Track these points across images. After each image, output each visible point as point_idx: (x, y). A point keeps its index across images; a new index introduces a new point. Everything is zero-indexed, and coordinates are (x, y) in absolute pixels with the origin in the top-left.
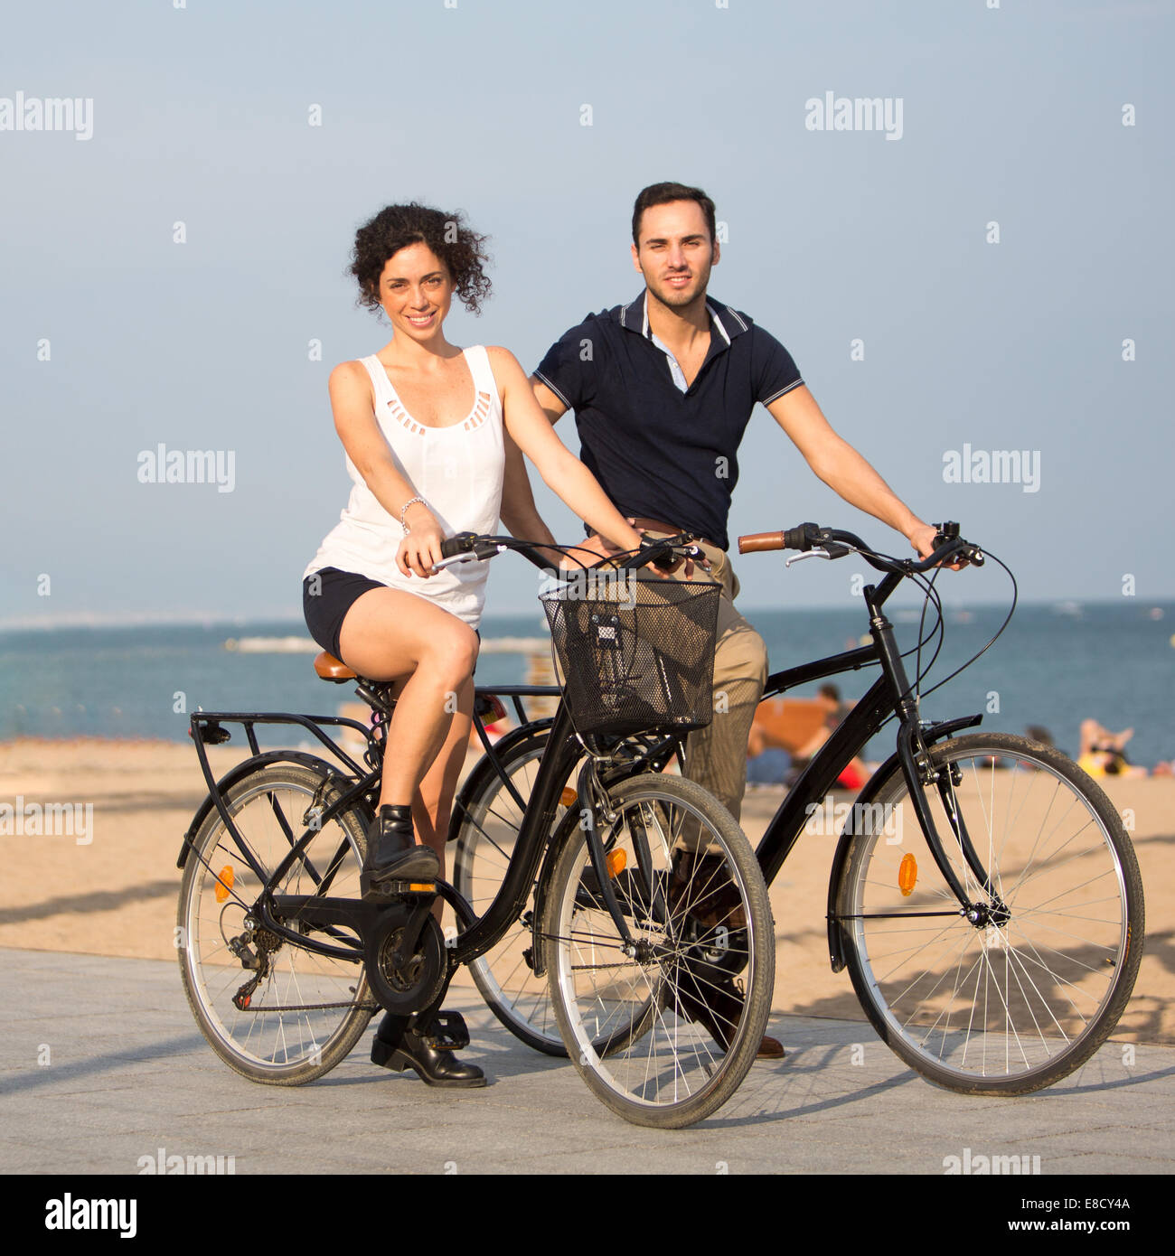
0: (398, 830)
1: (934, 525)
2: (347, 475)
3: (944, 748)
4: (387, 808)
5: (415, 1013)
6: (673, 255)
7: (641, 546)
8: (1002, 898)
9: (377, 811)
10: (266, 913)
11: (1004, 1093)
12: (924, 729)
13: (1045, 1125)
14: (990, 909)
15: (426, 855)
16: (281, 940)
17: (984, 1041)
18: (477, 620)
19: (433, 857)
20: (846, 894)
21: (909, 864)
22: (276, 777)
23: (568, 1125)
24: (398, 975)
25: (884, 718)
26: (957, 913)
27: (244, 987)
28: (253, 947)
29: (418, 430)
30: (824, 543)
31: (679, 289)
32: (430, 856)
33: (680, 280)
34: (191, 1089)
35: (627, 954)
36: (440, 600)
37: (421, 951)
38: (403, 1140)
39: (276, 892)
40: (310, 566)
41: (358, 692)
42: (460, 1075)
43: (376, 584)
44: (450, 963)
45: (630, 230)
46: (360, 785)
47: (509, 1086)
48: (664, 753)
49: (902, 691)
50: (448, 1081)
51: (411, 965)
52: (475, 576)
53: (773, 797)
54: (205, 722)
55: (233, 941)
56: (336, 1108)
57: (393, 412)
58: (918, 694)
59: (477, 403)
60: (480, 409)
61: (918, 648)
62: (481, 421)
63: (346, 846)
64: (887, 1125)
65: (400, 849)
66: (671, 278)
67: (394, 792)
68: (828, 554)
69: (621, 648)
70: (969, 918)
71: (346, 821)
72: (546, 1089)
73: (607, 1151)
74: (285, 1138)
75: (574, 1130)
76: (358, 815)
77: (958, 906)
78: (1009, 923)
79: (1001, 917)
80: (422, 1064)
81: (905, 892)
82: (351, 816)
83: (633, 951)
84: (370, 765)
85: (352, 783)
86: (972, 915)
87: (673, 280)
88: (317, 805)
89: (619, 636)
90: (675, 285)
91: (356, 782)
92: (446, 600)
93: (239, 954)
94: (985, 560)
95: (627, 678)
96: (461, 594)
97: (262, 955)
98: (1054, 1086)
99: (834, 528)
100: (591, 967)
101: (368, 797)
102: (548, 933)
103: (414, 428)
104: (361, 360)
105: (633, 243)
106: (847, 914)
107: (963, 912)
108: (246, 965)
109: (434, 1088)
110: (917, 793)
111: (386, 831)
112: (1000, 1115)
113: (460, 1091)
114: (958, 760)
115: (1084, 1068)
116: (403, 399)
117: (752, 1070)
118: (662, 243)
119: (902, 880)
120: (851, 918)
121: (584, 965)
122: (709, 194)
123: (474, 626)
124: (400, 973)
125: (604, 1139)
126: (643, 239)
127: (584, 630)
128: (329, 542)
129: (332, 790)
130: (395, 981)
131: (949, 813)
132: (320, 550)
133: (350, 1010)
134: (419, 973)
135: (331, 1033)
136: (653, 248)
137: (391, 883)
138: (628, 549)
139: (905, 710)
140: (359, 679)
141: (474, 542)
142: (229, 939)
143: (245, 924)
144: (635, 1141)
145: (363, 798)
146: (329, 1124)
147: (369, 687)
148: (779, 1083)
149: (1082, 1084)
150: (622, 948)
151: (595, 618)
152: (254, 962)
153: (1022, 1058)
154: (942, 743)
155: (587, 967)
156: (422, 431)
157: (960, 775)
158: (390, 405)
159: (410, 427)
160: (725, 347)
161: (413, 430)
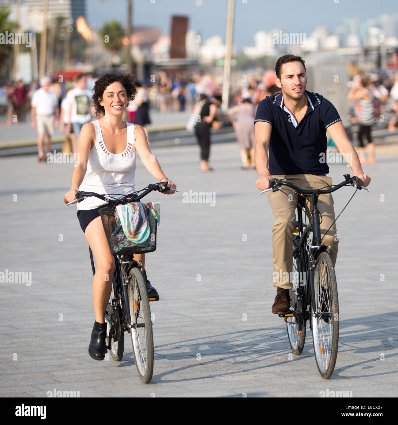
6: (296, 80)
31: (298, 93)
33: (298, 89)
59: (127, 147)
62: (128, 153)
116: (105, 141)
118: (291, 76)
126: (284, 75)
136: (287, 78)
158: (100, 143)
159: (105, 151)
160: (313, 111)
161: (106, 153)
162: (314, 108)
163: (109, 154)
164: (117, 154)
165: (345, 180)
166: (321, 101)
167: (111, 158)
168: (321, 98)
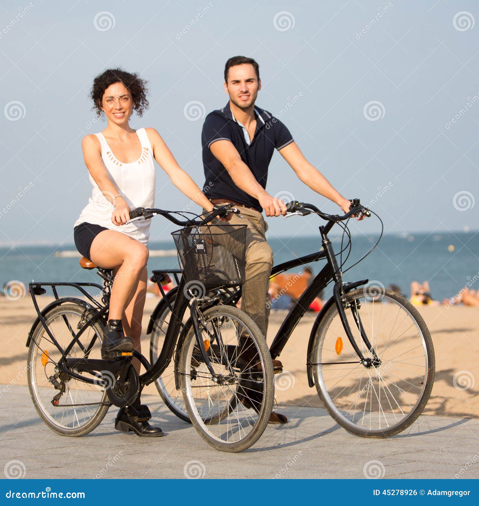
0: (116, 330)
1: (349, 200)
2: (90, 183)
3: (353, 293)
4: (111, 321)
5: (127, 407)
6: (242, 87)
7: (214, 209)
8: (378, 355)
9: (108, 322)
10: (63, 366)
11: (379, 437)
12: (345, 285)
13: (395, 450)
14: (372, 360)
15: (128, 341)
16: (70, 377)
17: (371, 415)
18: (147, 242)
19: (131, 342)
20: (314, 354)
21: (339, 342)
22: (66, 309)
23: (197, 452)
24: (120, 391)
25: (328, 281)
26: (359, 362)
27: (56, 397)
28: (59, 380)
29: (119, 165)
30: (300, 209)
31: (245, 101)
32: (129, 341)
33: (245, 97)
34: (41, 439)
35: (214, 381)
36: (132, 234)
37: (128, 380)
38: (129, 459)
39: (67, 357)
40: (77, 222)
41: (98, 273)
42: (152, 432)
43: (105, 229)
44: (140, 385)
45: (224, 76)
46: (100, 312)
47: (173, 436)
48: (237, 297)
49: (335, 269)
50: (147, 435)
51: (124, 386)
52: (146, 224)
53: (283, 315)
54: (35, 286)
55: (50, 378)
56: (101, 446)
57: (109, 157)
58: (341, 271)
59: (143, 152)
60: (144, 155)
61: (341, 253)
62: (145, 160)
63: (95, 337)
64: (330, 450)
65: (117, 338)
66: (241, 96)
67: (114, 315)
68: (302, 214)
69: (206, 253)
70: (364, 364)
71: (95, 327)
72: (188, 437)
73: (214, 463)
74: (79, 459)
75: (200, 454)
76: (100, 324)
77: (359, 359)
78: (380, 367)
79: (377, 363)
80: (135, 428)
81: (338, 353)
82: (97, 325)
83: (216, 380)
84: (104, 303)
85: (97, 311)
86: (365, 363)
87: (242, 97)
88: (83, 320)
89: (205, 248)
90: (243, 99)
91: (99, 310)
92: (134, 235)
93: (53, 383)
94: (371, 215)
95: (209, 266)
96: (140, 232)
97: (63, 384)
98: (400, 434)
99: (305, 203)
100: (207, 386)
101: (104, 317)
102: (181, 372)
103: (117, 164)
104: (95, 134)
105: (224, 81)
106: (315, 363)
107: (361, 362)
108: (56, 388)
109: (141, 438)
110: (341, 312)
111: (111, 331)
112: (377, 446)
113: (152, 438)
114: (359, 298)
115: (412, 426)
116: (113, 151)
117: (267, 428)
118: (238, 82)
119: (337, 348)
120: (316, 364)
121: (204, 385)
122: (257, 61)
123: (146, 245)
124: (120, 390)
125: (212, 458)
126: (230, 80)
127: (191, 245)
128: (85, 212)
129: (89, 314)
130: (118, 394)
131: (356, 320)
132: (81, 215)
133: (99, 406)
134: (128, 390)
135: (93, 415)
136: (233, 84)
137: (113, 352)
138: (209, 211)
139: (337, 278)
140: (98, 268)
141: (143, 212)
142: (49, 377)
143: (55, 371)
144: (225, 458)
145: (102, 317)
146: (97, 453)
147: (102, 271)
148: (279, 433)
149: (411, 433)
150: (211, 379)
151: (195, 241)
152: (59, 386)
153: (386, 422)
154: (353, 291)
155: (205, 386)
156: (121, 165)
157: (360, 305)
158: (108, 153)
160: (263, 125)
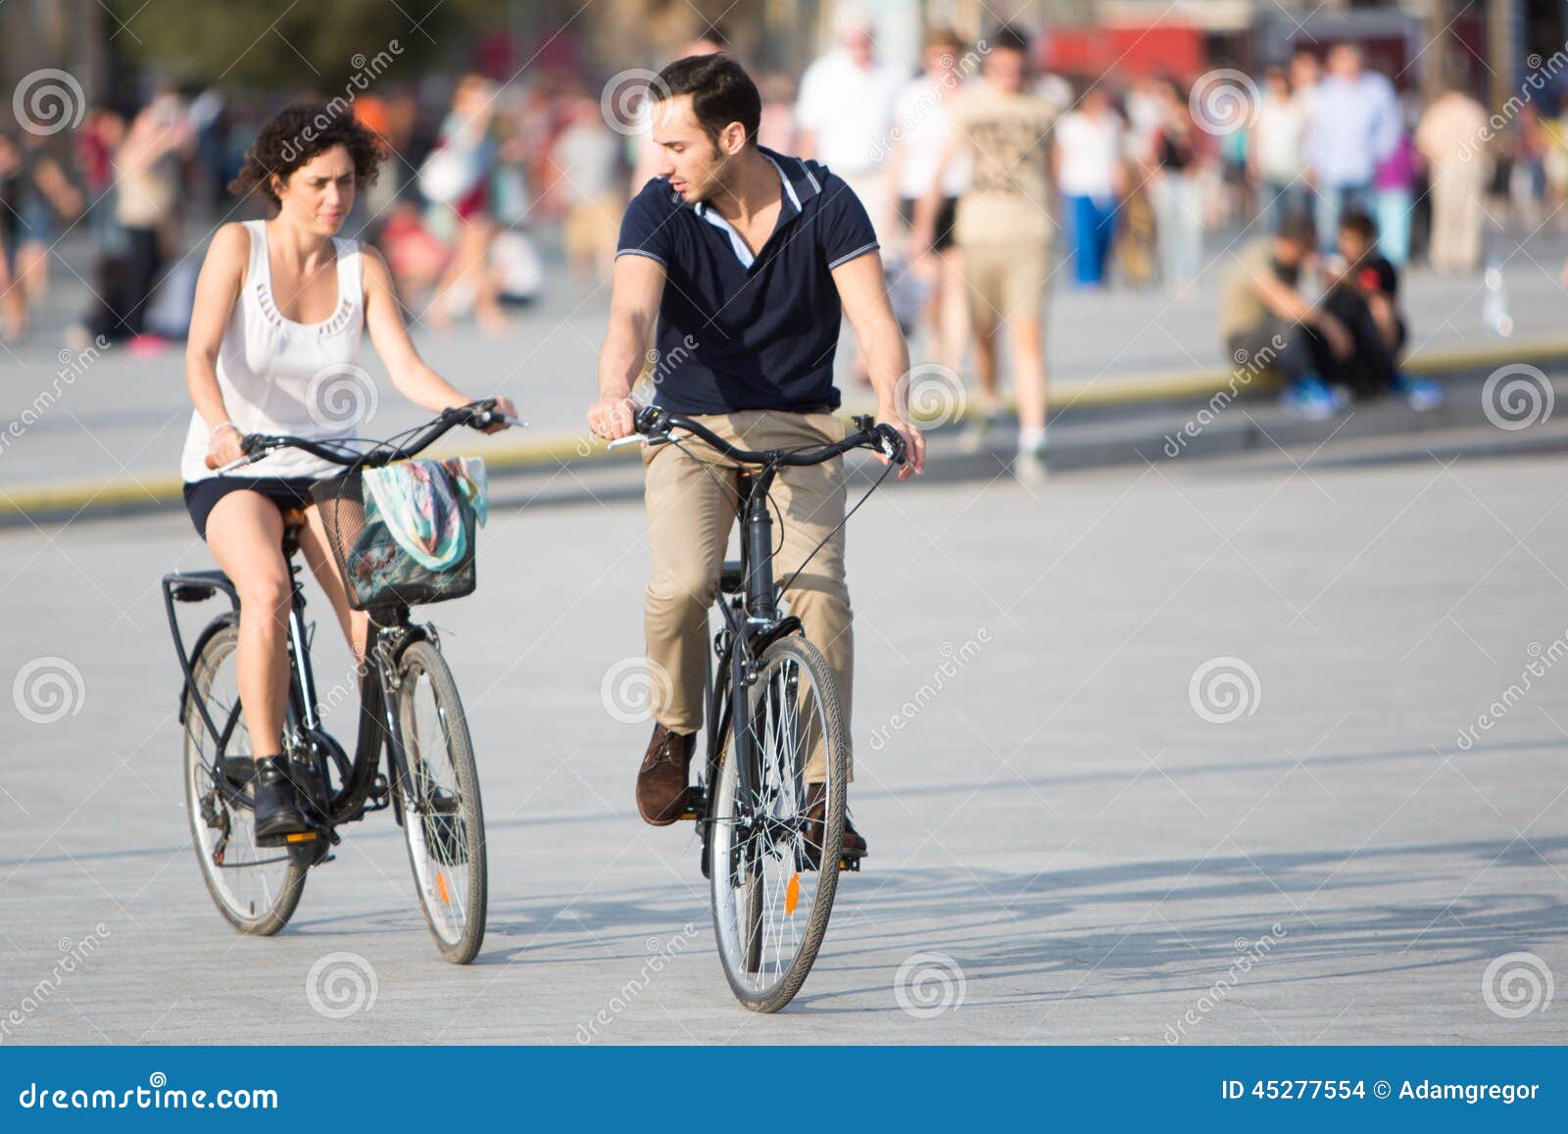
10: (220, 773)
27: (217, 845)
29: (275, 321)
39: (227, 753)
54: (178, 585)
55: (201, 801)
143: (210, 784)
158: (259, 288)
159: (270, 315)
160: (795, 214)
161: (272, 319)
162: (803, 205)
163: (279, 323)
164: (307, 323)
165: (858, 431)
166: (822, 185)
167: (286, 336)
168: (823, 174)
